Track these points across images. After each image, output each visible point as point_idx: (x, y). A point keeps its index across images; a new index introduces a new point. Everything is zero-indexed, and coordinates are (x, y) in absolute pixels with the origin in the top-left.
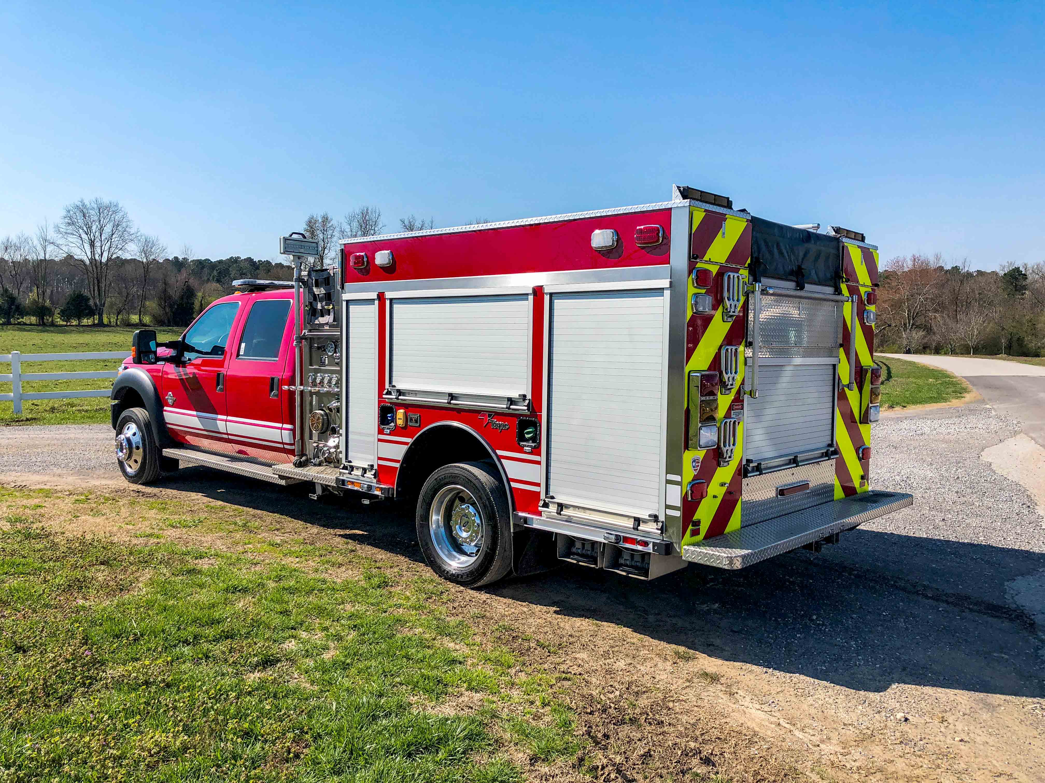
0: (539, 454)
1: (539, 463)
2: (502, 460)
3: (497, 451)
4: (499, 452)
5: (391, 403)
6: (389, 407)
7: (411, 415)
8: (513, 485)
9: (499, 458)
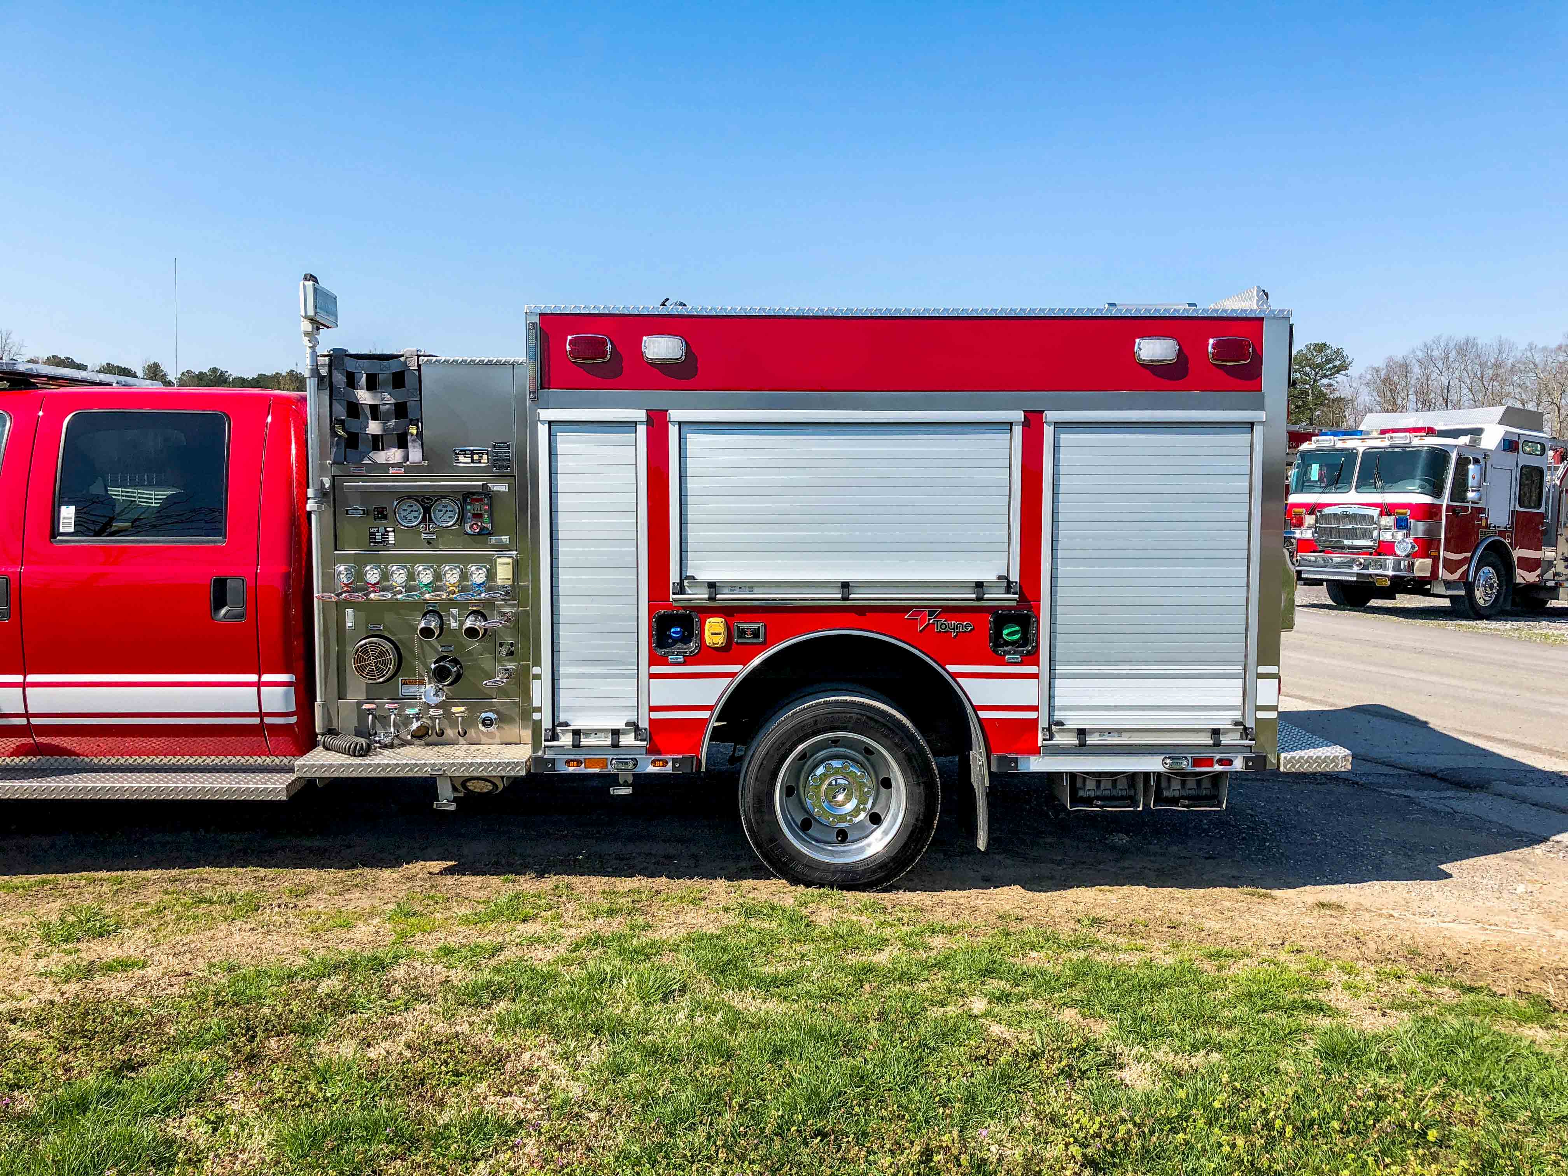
0: (1037, 663)
1: (1035, 676)
2: (958, 680)
3: (948, 667)
4: (952, 668)
5: (684, 608)
6: (682, 615)
7: (739, 624)
8: (983, 714)
9: (955, 676)
